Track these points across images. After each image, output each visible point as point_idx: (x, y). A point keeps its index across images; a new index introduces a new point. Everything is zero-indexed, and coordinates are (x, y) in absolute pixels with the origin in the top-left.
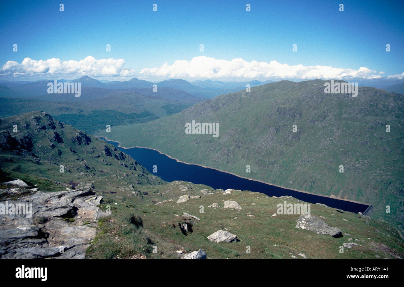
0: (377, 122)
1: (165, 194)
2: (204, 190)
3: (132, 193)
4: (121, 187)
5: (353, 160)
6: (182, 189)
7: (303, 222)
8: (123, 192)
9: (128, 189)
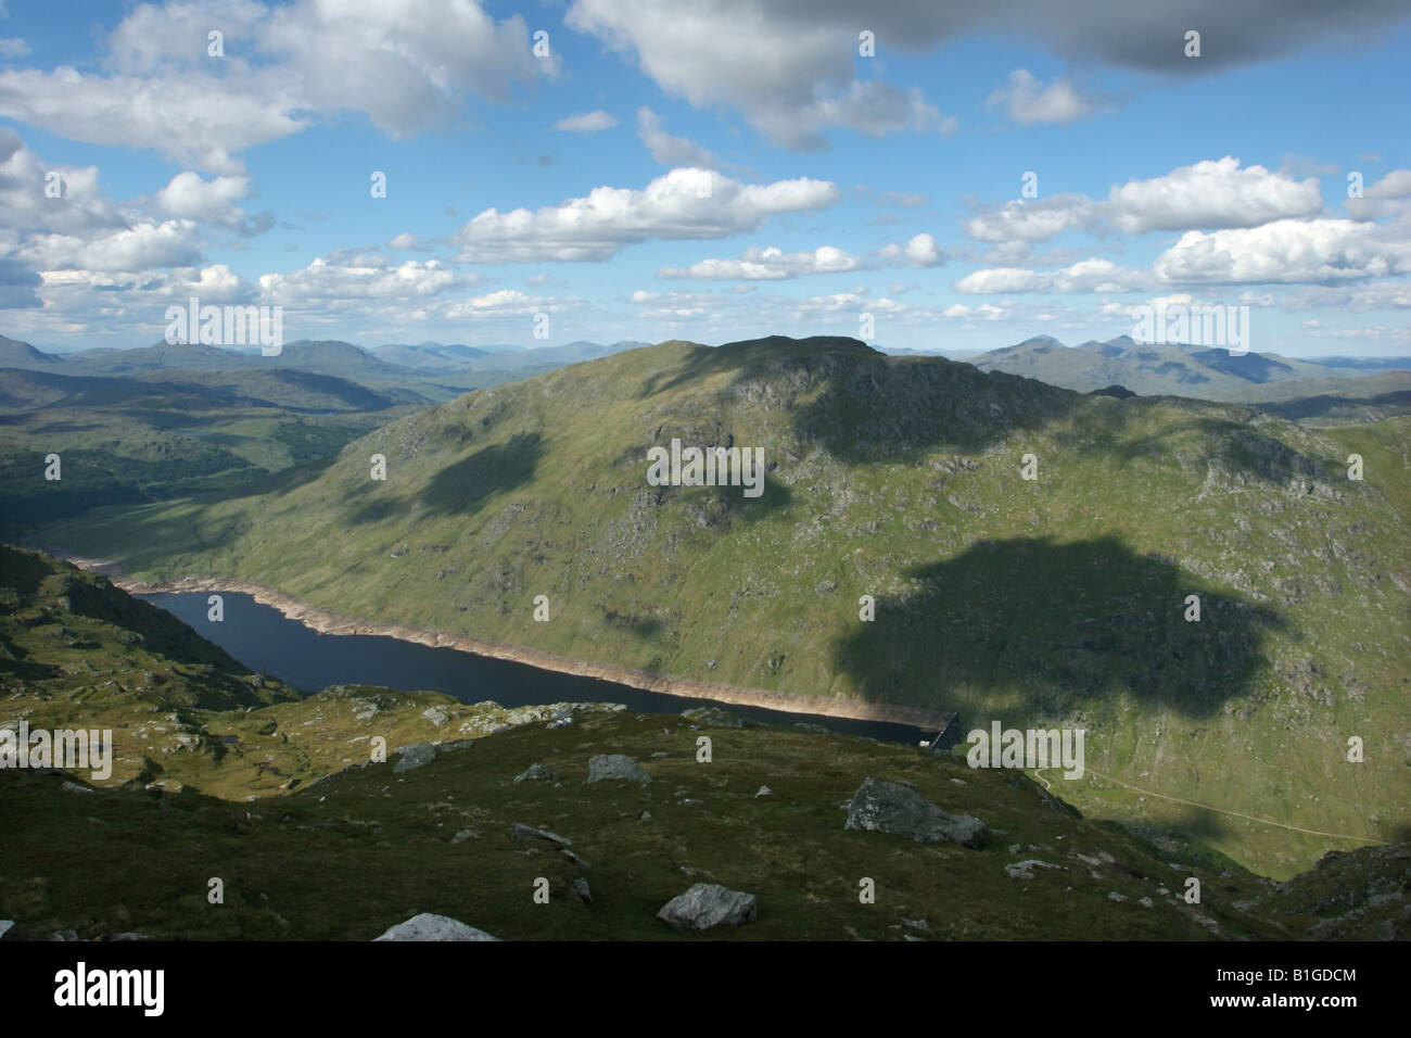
0: (955, 463)
1: (298, 734)
2: (433, 710)
3: (181, 742)
4: (136, 725)
5: (893, 580)
6: (358, 712)
7: (870, 807)
8: (145, 740)
9: (163, 729)
